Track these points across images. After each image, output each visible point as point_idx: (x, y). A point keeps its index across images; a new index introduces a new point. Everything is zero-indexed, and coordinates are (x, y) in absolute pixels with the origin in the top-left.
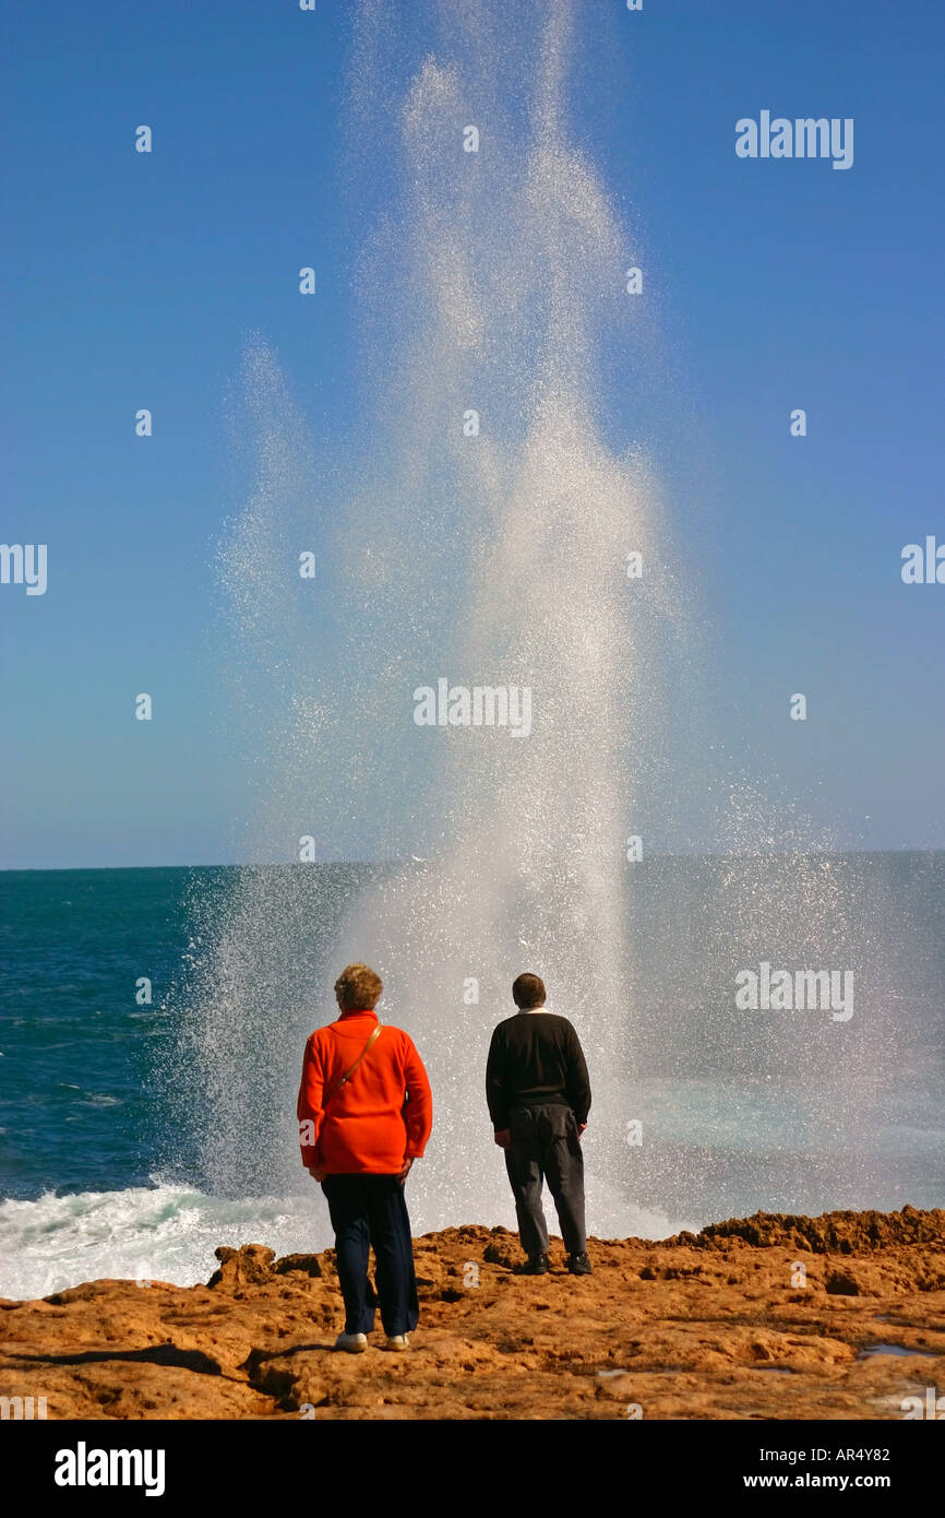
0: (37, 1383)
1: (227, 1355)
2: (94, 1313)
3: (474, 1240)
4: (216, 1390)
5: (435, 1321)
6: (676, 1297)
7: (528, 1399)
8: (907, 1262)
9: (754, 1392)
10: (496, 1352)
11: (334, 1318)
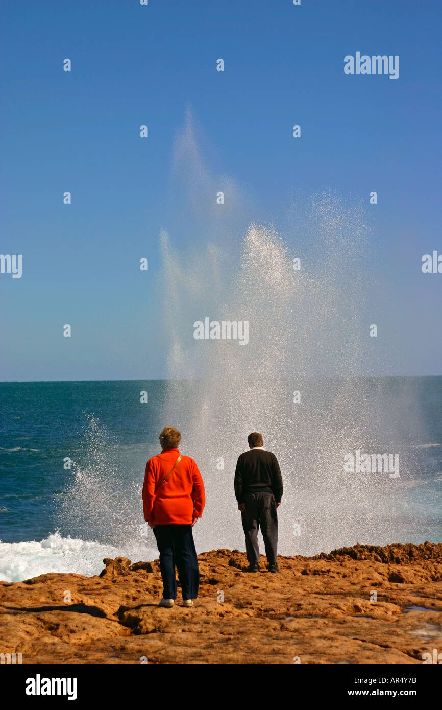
0: (20, 621)
1: (109, 608)
2: (47, 589)
3: (224, 556)
4: (103, 625)
5: (206, 594)
6: (319, 583)
7: (249, 630)
8: (426, 568)
9: (355, 628)
10: (234, 608)
11: (158, 592)
